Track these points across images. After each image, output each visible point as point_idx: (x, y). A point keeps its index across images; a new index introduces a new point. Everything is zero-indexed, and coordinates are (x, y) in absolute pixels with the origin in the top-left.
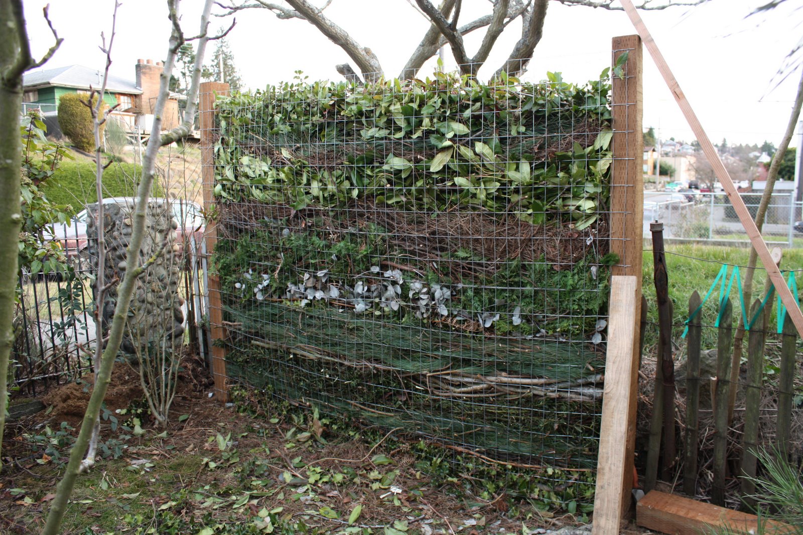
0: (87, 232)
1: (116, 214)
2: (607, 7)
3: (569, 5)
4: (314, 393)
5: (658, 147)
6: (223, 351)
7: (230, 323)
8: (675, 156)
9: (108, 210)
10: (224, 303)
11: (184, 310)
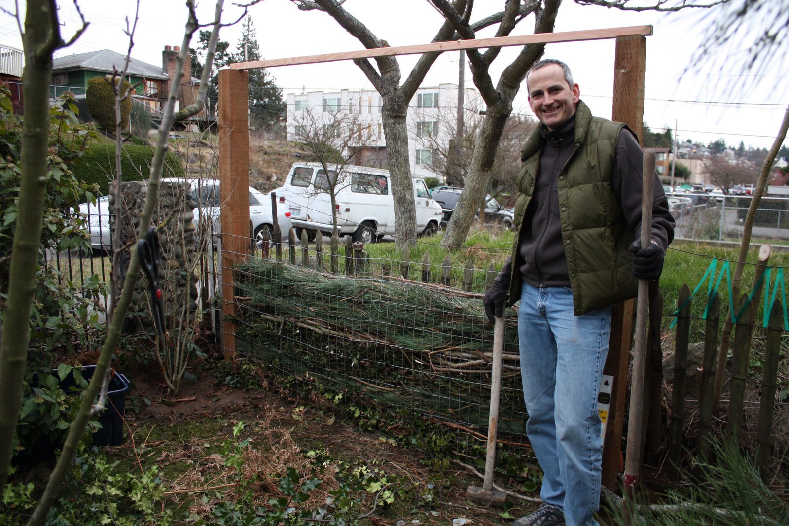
0: (110, 209)
1: (137, 193)
2: (622, 7)
3: (583, 5)
4: (318, 369)
5: (675, 149)
6: (233, 327)
7: (242, 298)
8: (691, 158)
9: (130, 188)
10: (236, 280)
11: (198, 286)
